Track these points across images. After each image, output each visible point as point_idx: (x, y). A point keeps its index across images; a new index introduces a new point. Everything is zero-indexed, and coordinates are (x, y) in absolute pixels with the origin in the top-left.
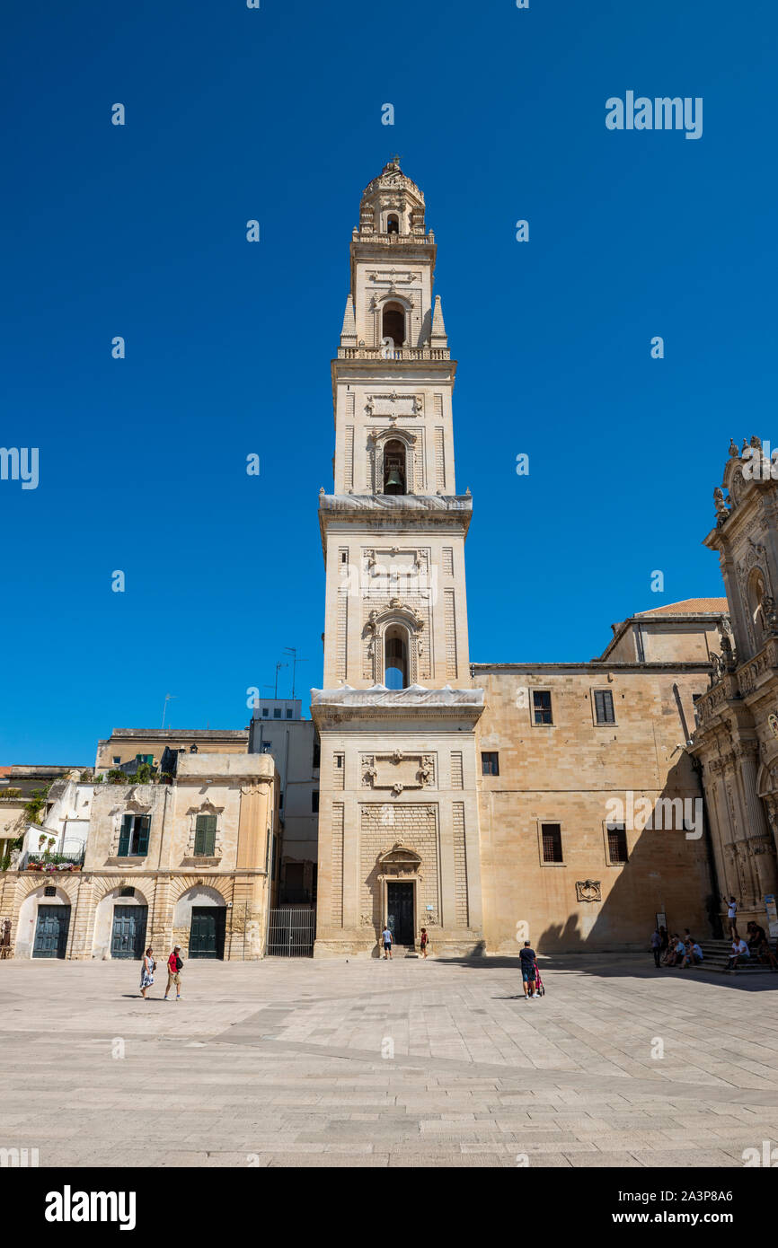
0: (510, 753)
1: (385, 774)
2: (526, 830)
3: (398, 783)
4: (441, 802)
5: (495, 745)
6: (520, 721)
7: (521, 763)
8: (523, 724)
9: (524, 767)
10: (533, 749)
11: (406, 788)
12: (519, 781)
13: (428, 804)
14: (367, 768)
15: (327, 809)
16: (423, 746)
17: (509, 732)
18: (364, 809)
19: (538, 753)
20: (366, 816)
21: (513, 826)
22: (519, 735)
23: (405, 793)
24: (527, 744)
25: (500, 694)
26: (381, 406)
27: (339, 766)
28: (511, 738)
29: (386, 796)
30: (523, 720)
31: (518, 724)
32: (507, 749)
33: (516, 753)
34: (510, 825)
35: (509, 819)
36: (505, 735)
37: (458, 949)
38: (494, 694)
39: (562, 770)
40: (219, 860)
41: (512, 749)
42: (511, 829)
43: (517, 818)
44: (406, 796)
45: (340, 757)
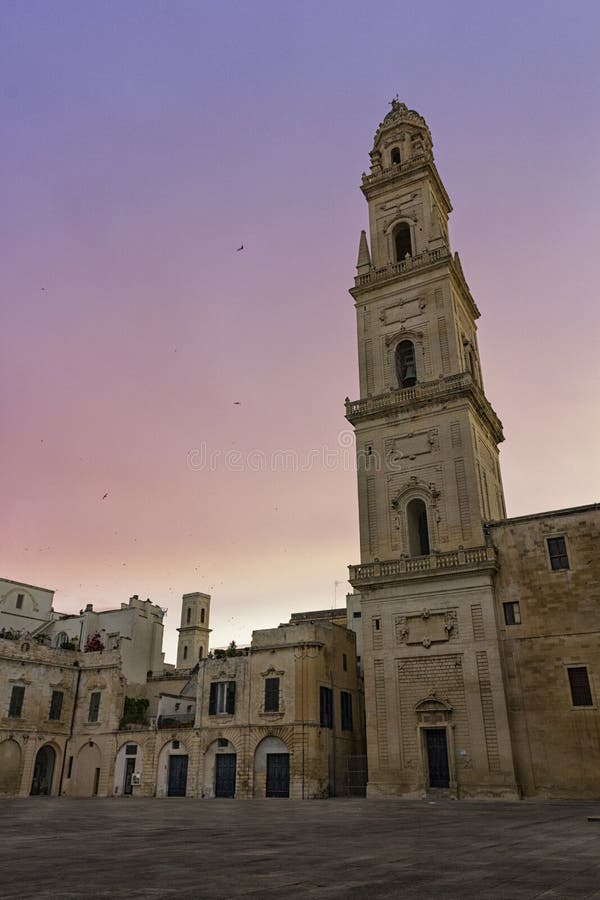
0: (529, 601)
1: (417, 631)
2: (550, 675)
3: (427, 638)
4: (466, 652)
5: (515, 595)
6: (537, 569)
7: (542, 610)
8: (540, 573)
9: (544, 613)
10: (550, 595)
11: (433, 643)
12: (541, 628)
13: (454, 656)
14: (402, 627)
15: (370, 666)
16: (446, 603)
17: (527, 581)
18: (400, 664)
19: (556, 599)
20: (402, 671)
21: (539, 672)
22: (537, 583)
23: (433, 647)
24: (546, 591)
25: (515, 547)
26: (392, 314)
27: (378, 628)
28: (531, 587)
29: (418, 651)
30: (542, 567)
31: (535, 573)
32: (527, 598)
33: (535, 600)
34: (536, 671)
35: (535, 665)
36: (524, 584)
37: (491, 792)
38: (509, 547)
39: (581, 613)
40: (282, 715)
41: (532, 597)
42: (537, 675)
43: (542, 664)
44: (435, 650)
45: (377, 621)
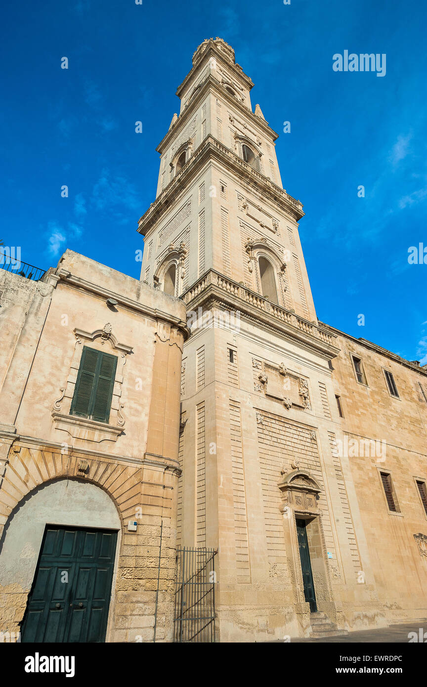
1: (275, 385)
2: (371, 475)
3: (288, 397)
4: (319, 428)
5: (337, 390)
6: (349, 376)
7: (356, 412)
8: (352, 379)
9: (358, 415)
10: (361, 402)
11: (293, 405)
12: (358, 427)
13: (310, 428)
14: (258, 372)
15: (224, 406)
16: (298, 368)
17: (345, 383)
18: (259, 417)
19: (365, 406)
20: (260, 426)
21: (363, 469)
22: (350, 387)
23: (293, 410)
24: (357, 397)
27: (232, 361)
28: (347, 388)
29: (277, 408)
30: (351, 375)
31: (349, 378)
32: (345, 396)
33: (351, 401)
34: (360, 468)
35: (358, 461)
36: (342, 384)
39: (381, 425)
41: (349, 398)
42: (362, 473)
43: (364, 462)
44: (293, 414)
45: (231, 351)
